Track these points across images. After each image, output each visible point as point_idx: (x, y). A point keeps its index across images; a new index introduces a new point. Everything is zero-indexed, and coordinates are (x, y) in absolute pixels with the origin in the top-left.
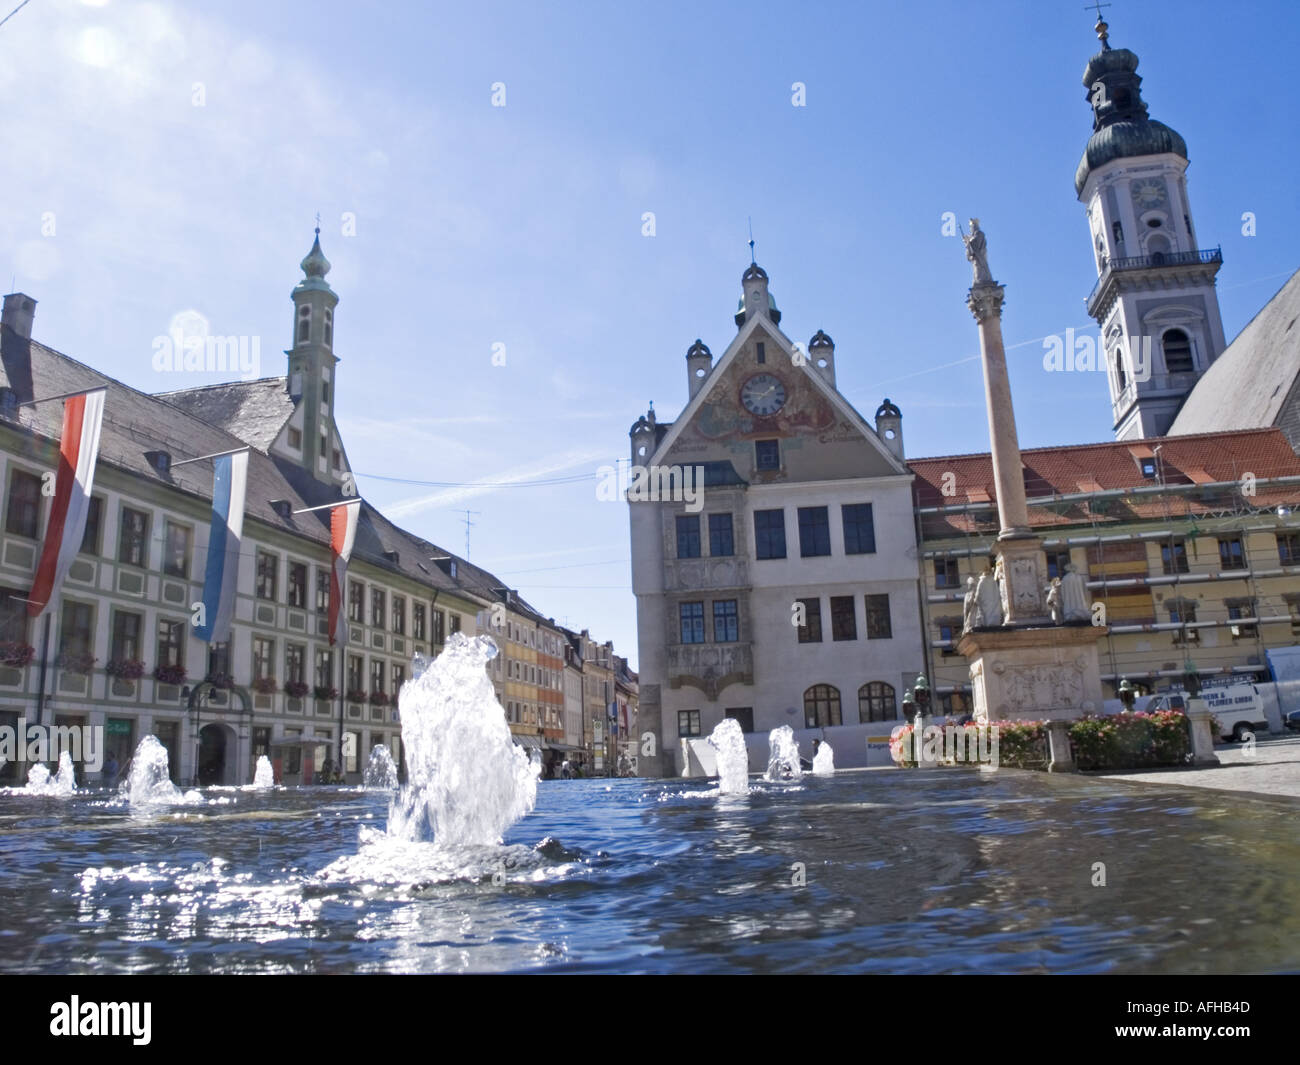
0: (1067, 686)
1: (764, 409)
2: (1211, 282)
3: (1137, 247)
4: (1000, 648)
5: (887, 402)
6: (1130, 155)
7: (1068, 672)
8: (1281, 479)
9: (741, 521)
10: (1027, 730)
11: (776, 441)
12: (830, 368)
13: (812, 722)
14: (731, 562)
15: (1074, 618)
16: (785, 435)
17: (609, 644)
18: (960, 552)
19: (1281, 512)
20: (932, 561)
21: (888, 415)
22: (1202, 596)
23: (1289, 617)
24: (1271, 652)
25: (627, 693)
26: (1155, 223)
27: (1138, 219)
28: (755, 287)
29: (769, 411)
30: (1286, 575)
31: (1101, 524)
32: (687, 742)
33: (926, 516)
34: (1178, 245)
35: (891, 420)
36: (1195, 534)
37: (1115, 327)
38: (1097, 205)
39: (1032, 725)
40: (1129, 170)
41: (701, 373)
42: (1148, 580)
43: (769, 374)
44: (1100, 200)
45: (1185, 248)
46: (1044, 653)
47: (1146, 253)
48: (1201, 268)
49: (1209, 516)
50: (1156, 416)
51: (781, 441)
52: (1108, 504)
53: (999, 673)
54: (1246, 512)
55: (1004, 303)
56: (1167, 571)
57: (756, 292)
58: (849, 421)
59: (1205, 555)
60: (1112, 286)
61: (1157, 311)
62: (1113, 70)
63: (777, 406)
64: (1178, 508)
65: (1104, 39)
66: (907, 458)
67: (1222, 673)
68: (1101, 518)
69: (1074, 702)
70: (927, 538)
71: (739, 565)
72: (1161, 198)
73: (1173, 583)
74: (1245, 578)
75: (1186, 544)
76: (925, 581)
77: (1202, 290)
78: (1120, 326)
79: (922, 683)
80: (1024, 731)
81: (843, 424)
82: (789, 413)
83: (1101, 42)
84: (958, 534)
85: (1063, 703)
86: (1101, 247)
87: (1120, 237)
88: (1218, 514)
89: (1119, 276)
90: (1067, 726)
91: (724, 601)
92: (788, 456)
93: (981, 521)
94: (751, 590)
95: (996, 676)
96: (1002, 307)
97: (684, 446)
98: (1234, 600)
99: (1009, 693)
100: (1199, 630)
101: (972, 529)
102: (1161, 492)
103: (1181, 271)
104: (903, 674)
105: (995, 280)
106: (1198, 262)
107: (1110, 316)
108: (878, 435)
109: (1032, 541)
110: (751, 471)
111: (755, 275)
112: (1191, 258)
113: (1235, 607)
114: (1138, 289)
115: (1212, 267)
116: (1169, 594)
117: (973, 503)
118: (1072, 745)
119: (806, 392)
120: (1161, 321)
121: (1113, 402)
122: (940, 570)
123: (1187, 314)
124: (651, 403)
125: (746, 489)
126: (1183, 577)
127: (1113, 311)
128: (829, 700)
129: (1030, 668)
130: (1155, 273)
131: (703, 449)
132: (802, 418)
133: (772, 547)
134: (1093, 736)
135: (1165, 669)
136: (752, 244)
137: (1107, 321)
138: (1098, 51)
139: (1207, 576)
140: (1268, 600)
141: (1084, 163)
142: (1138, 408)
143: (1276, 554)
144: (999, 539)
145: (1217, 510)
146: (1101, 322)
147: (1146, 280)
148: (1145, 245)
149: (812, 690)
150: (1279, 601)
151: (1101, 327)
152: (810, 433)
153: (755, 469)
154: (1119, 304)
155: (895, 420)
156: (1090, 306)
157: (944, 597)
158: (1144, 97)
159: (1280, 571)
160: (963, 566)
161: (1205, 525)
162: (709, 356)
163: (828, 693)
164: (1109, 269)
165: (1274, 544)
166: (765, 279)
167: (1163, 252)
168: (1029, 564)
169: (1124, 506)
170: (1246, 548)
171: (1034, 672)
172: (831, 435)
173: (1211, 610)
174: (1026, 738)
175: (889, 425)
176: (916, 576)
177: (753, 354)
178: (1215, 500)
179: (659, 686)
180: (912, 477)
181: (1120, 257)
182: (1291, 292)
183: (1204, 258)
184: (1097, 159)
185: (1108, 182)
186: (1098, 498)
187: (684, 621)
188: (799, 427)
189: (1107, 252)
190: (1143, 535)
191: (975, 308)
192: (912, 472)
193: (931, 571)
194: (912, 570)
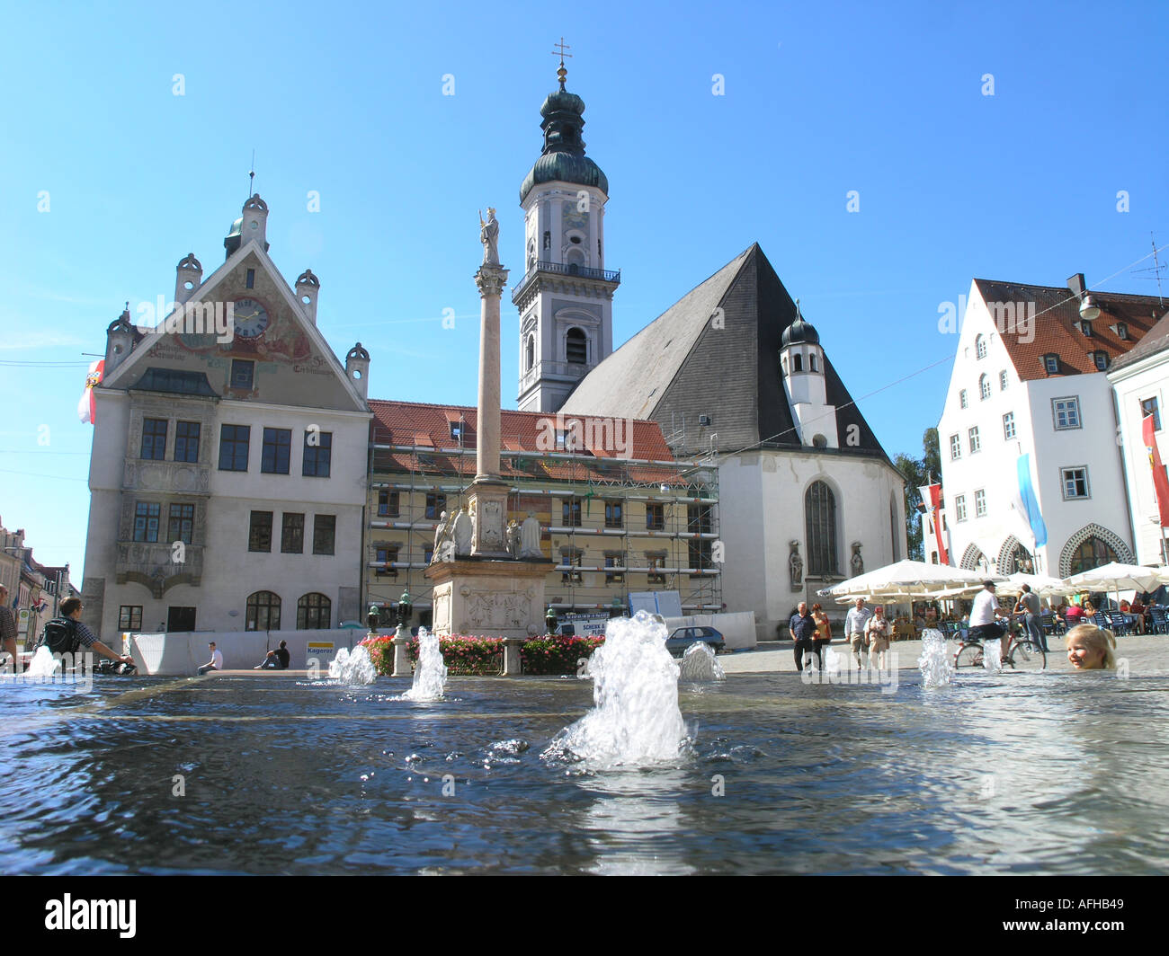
0: (518, 610)
1: (246, 332)
2: (609, 297)
3: (559, 256)
4: (468, 575)
5: (358, 345)
6: (567, 181)
7: (520, 599)
8: (657, 462)
9: (209, 431)
10: (489, 644)
11: (253, 362)
12: (313, 306)
13: (252, 625)
14: (194, 469)
15: (529, 555)
16: (261, 358)
17: (20, 533)
18: (404, 486)
19: (663, 488)
20: (377, 492)
21: (357, 357)
22: (588, 546)
23: (648, 569)
24: (632, 595)
25: (32, 583)
26: (576, 240)
27: (564, 233)
28: (254, 216)
29: (250, 334)
30: (650, 536)
31: (522, 478)
32: (131, 637)
33: (378, 451)
34: (590, 262)
35: (360, 362)
36: (588, 497)
37: (532, 317)
38: (534, 214)
39: (494, 641)
40: (564, 193)
41: (189, 286)
42: (551, 529)
43: (255, 299)
44: (537, 212)
45: (595, 266)
46: (503, 582)
47: (565, 263)
48: (604, 284)
49: (602, 483)
50: (552, 395)
51: (256, 362)
52: (528, 463)
53: (465, 595)
54: (629, 484)
55: (505, 285)
56: (565, 524)
57: (254, 222)
58: (322, 356)
59: (594, 514)
60: (535, 283)
61: (566, 311)
62: (565, 109)
63: (258, 331)
64: (581, 474)
65: (562, 81)
66: (369, 397)
67: (596, 608)
68: (521, 474)
69: (522, 624)
70: (377, 470)
71: (202, 472)
72: (583, 221)
73: (569, 534)
74: (622, 536)
75: (582, 503)
76: (370, 508)
77: (602, 301)
78: (536, 317)
79: (405, 599)
80: (487, 646)
81: (317, 358)
82: (268, 339)
83: (560, 84)
84: (404, 471)
85: (513, 624)
86: (532, 249)
87: (548, 244)
88: (609, 483)
89: (544, 276)
90: (521, 644)
91: (182, 505)
92: (262, 378)
93: (424, 462)
94: (209, 497)
95: (462, 598)
96: (503, 288)
97: (161, 352)
98: (612, 552)
99: (471, 613)
100: (583, 573)
101: (416, 468)
102: (570, 459)
103: (589, 283)
104: (340, 588)
105: (501, 264)
106: (603, 279)
107: (530, 307)
108: (346, 373)
109: (502, 488)
110: (225, 386)
111: (256, 206)
112: (597, 275)
113: (610, 557)
114: (555, 290)
115: (611, 285)
116: (564, 541)
117: (420, 446)
118: (522, 660)
119: (288, 323)
120: (569, 320)
121: (520, 378)
122: (383, 500)
123: (589, 319)
124: (127, 303)
125: (218, 403)
126: (577, 530)
127: (533, 303)
128: (270, 606)
129: (491, 594)
130: (569, 280)
131: (181, 358)
132: (280, 346)
133: (234, 459)
134: (540, 653)
135: (553, 602)
136: (252, 175)
137: (526, 310)
138: (556, 90)
139: (595, 531)
140: (635, 555)
141: (530, 177)
142: (540, 386)
143: (644, 520)
144: (475, 482)
145: (609, 480)
146: (521, 310)
147: (562, 283)
148: (565, 256)
149: (255, 596)
150: (642, 556)
151: (520, 314)
152: (286, 361)
153: (229, 386)
154: (539, 299)
155: (365, 363)
156: (515, 295)
157: (385, 524)
158: (584, 137)
159: (647, 533)
160: (404, 500)
161: (599, 491)
162: (200, 271)
163: (270, 599)
164: (535, 268)
165: (644, 512)
166: (265, 211)
167: (578, 265)
168: (497, 506)
169: (540, 467)
170: (625, 513)
171: (493, 597)
172: (304, 365)
173: (593, 560)
174: (488, 652)
175: (357, 367)
176: (364, 503)
177: (243, 279)
178: (608, 472)
179: (104, 579)
180: (372, 416)
181: (545, 260)
182: (670, 318)
183: (607, 276)
184: (541, 177)
185: (546, 198)
186: (522, 456)
187: (138, 519)
188: (276, 354)
189: (536, 254)
190: (552, 492)
191: (480, 283)
192: (371, 412)
193: (376, 500)
194: (360, 497)
